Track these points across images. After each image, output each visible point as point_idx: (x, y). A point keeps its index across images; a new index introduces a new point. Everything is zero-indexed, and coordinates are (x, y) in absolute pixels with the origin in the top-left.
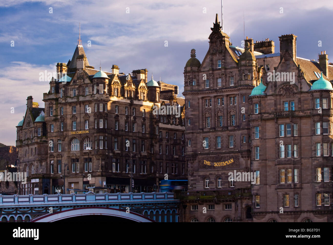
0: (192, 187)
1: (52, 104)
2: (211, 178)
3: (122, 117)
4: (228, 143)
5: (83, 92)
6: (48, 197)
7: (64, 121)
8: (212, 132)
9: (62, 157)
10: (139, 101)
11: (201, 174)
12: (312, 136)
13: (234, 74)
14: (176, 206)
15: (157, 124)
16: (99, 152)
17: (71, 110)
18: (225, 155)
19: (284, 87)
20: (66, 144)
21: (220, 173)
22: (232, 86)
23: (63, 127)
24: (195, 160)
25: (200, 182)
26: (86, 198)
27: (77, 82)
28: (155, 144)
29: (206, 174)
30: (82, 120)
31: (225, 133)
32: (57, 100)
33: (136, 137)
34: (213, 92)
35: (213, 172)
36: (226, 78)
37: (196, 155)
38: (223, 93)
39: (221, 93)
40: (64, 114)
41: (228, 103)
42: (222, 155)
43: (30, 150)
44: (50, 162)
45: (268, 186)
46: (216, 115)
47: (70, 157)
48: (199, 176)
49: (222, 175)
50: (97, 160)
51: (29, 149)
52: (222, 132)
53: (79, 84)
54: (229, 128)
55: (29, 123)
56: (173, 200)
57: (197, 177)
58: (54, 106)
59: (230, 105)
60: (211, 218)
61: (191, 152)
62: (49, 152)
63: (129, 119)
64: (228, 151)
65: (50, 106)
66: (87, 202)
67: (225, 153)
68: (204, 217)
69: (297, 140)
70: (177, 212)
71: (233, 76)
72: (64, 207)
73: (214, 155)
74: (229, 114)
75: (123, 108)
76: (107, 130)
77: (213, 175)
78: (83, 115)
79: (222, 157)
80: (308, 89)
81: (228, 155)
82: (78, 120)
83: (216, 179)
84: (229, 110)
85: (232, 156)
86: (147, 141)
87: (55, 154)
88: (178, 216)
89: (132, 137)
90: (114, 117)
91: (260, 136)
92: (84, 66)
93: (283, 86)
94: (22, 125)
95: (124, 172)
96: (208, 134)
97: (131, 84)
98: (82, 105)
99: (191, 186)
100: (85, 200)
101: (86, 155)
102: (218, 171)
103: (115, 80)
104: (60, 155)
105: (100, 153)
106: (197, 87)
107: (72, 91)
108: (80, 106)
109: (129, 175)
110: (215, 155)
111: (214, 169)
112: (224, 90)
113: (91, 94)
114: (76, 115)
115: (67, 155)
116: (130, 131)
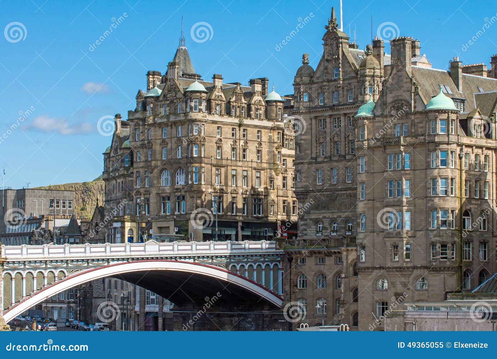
0: (302, 233)
1: (139, 125)
2: (324, 222)
3: (226, 142)
4: (345, 176)
5: (175, 110)
6: (90, 247)
7: (152, 147)
8: (326, 162)
9: (150, 194)
10: (252, 121)
11: (313, 217)
12: (427, 169)
13: (353, 87)
14: (279, 259)
15: (278, 150)
16: (193, 188)
17: (161, 133)
18: (342, 192)
19: (396, 105)
20: (155, 177)
21: (335, 216)
22: (351, 102)
23: (151, 155)
24: (306, 199)
25: (312, 227)
26: (145, 248)
27: (168, 96)
28: (275, 176)
29: (319, 217)
30: (174, 146)
31: (341, 163)
32: (144, 120)
33: (248, 167)
34: (328, 110)
35: (327, 215)
36: (343, 91)
37: (306, 192)
38: (339, 111)
39: (337, 111)
40: (152, 138)
41: (346, 124)
42: (337, 193)
43: (118, 183)
44: (137, 201)
45: (375, 234)
46: (332, 140)
47: (159, 194)
48: (311, 219)
49: (338, 219)
50: (191, 198)
51: (116, 183)
52: (339, 162)
53: (170, 98)
54: (347, 157)
55: (116, 150)
56: (274, 250)
57: (308, 221)
58: (141, 127)
59: (348, 127)
60: (322, 275)
61: (300, 188)
62: (135, 187)
63: (237, 144)
64: (345, 187)
65: (136, 127)
66: (147, 253)
67: (341, 190)
68: (314, 273)
69: (409, 174)
70: (280, 266)
71: (351, 89)
72: (113, 260)
73: (328, 193)
74: (347, 139)
75: (228, 130)
76: (203, 159)
77: (327, 218)
78: (174, 140)
79: (338, 195)
80: (423, 109)
81: (345, 192)
82: (169, 146)
83: (331, 224)
84: (347, 133)
85: (350, 193)
86: (265, 172)
87: (142, 191)
88: (281, 271)
89: (241, 168)
90: (215, 141)
91: (366, 169)
92: (176, 75)
93: (394, 104)
94: (109, 152)
95: (229, 214)
96: (321, 165)
97: (241, 98)
98: (173, 126)
99: (300, 233)
100: (145, 251)
101: (177, 192)
102: (333, 213)
103: (217, 94)
104: (148, 192)
105: (195, 189)
106: (308, 103)
107: (162, 109)
108: (172, 128)
109: (237, 218)
110: (330, 193)
111: (329, 211)
112: (340, 107)
113: (184, 112)
114: (167, 140)
115: (156, 192)
116: (238, 159)
